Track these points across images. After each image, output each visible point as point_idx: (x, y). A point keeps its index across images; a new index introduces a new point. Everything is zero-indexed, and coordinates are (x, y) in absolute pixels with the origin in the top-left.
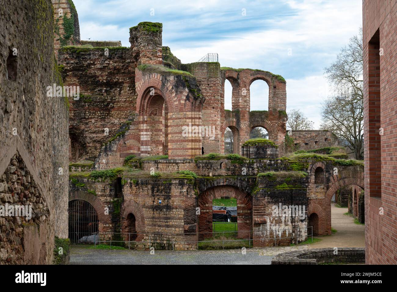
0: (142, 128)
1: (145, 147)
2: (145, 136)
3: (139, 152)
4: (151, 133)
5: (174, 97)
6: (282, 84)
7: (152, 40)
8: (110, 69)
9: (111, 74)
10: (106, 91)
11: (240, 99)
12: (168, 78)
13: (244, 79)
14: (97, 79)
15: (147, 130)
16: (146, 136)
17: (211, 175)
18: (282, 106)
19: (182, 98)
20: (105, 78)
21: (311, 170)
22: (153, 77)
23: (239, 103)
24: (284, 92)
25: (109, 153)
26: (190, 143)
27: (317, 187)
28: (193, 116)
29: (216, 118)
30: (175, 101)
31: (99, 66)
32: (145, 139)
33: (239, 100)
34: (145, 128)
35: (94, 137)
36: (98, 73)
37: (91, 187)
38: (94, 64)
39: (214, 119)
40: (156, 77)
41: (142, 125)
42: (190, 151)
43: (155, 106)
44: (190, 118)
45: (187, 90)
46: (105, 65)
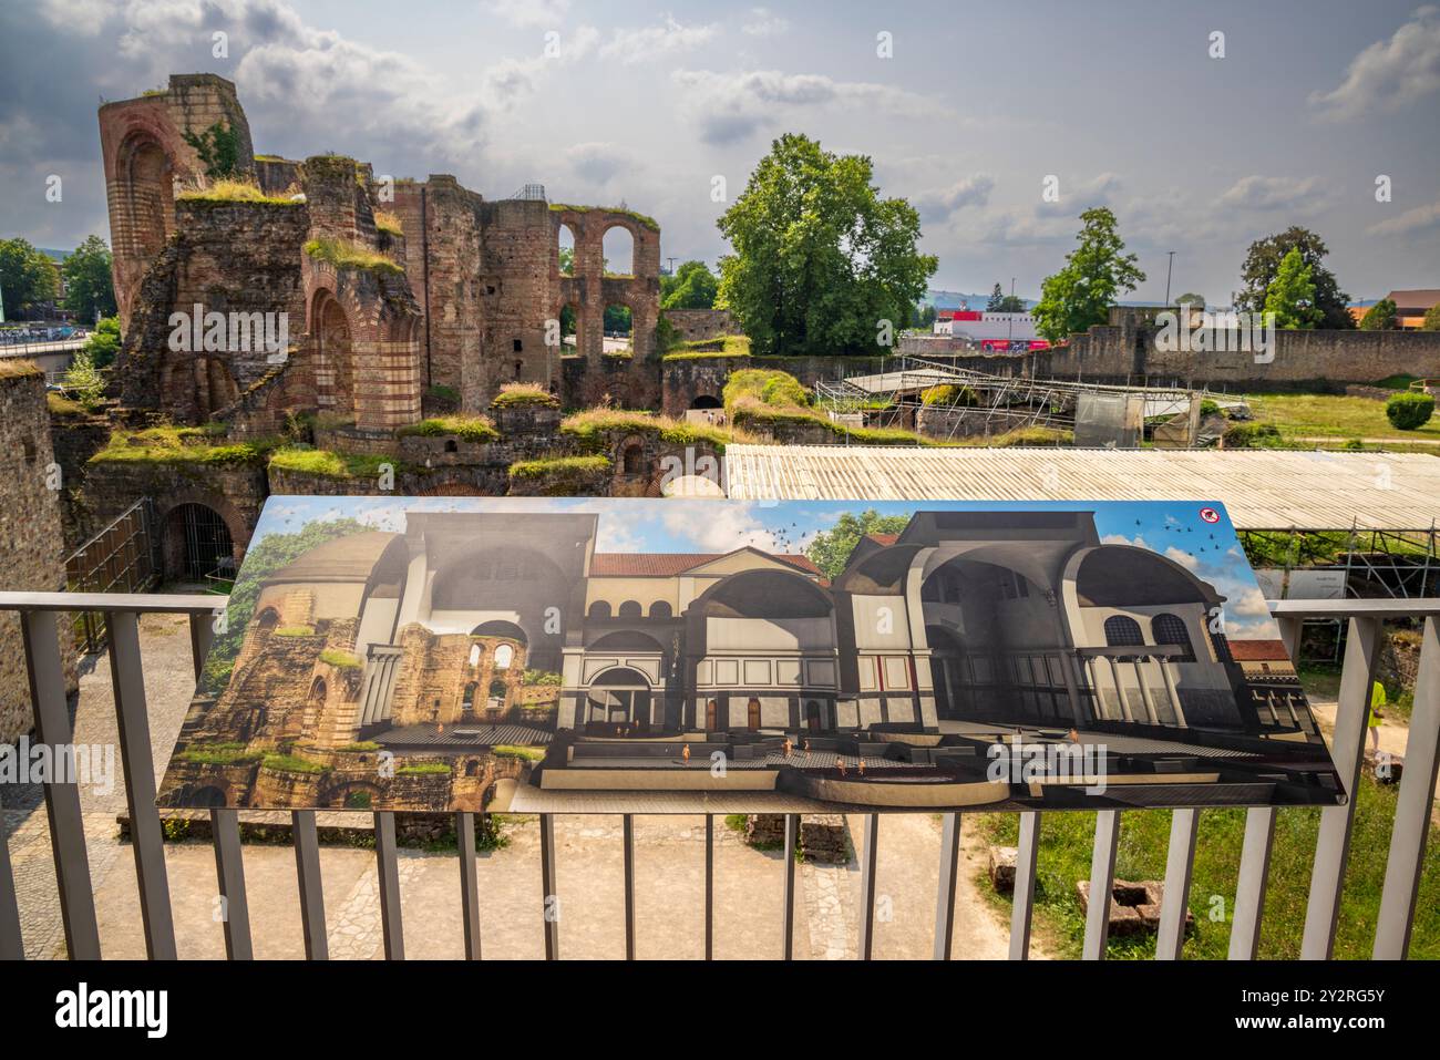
0: (317, 362)
1: (325, 397)
2: (324, 378)
3: (316, 407)
4: (335, 372)
5: (359, 313)
6: (654, 235)
7: (330, 194)
8: (273, 242)
9: (275, 251)
10: (269, 281)
11: (587, 258)
12: (348, 275)
13: (592, 225)
14: (251, 259)
15: (326, 367)
16: (326, 377)
17: (428, 463)
19: (373, 315)
20: (265, 257)
21: (616, 452)
22: (324, 270)
24: (657, 248)
25: (252, 413)
26: (390, 402)
27: (629, 480)
28: (395, 351)
29: (540, 292)
30: (360, 320)
31: (250, 235)
32: (324, 383)
33: (584, 260)
34: (323, 362)
36: (252, 248)
37: (212, 479)
38: (241, 231)
39: (537, 295)
40: (328, 272)
41: (317, 356)
42: (391, 417)
43: (341, 321)
44: (388, 355)
45: (380, 300)
46: (262, 234)
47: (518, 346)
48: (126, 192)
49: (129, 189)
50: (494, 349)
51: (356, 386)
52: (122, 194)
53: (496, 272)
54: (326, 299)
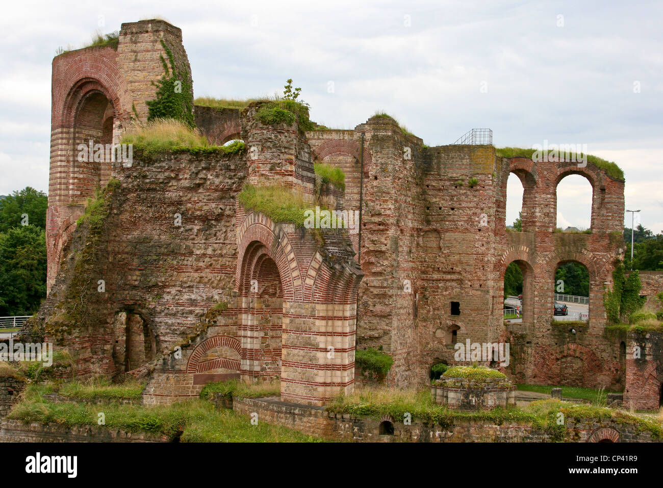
0: (244, 323)
1: (248, 362)
2: (249, 340)
3: (238, 372)
4: (262, 334)
5: (294, 269)
6: (617, 184)
8: (208, 190)
9: (208, 200)
10: (200, 232)
11: (537, 210)
12: (284, 228)
13: (545, 173)
15: (252, 328)
16: (252, 340)
18: (617, 225)
19: (309, 273)
20: (198, 206)
22: (260, 221)
23: (536, 217)
24: (621, 199)
26: (321, 373)
28: (330, 314)
29: (483, 249)
30: (295, 278)
31: (186, 183)
32: (249, 346)
33: (535, 212)
34: (250, 323)
35: (173, 324)
36: (186, 196)
38: (176, 178)
39: (480, 252)
40: (264, 223)
41: (244, 316)
42: (321, 389)
43: (271, 277)
44: (323, 318)
45: (318, 256)
46: (198, 182)
47: (455, 309)
48: (68, 139)
49: (72, 136)
50: (429, 311)
51: (284, 351)
52: (64, 141)
53: (435, 226)
54: (259, 253)
